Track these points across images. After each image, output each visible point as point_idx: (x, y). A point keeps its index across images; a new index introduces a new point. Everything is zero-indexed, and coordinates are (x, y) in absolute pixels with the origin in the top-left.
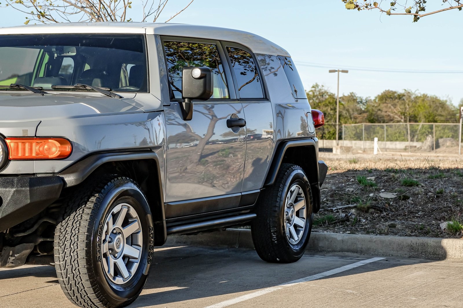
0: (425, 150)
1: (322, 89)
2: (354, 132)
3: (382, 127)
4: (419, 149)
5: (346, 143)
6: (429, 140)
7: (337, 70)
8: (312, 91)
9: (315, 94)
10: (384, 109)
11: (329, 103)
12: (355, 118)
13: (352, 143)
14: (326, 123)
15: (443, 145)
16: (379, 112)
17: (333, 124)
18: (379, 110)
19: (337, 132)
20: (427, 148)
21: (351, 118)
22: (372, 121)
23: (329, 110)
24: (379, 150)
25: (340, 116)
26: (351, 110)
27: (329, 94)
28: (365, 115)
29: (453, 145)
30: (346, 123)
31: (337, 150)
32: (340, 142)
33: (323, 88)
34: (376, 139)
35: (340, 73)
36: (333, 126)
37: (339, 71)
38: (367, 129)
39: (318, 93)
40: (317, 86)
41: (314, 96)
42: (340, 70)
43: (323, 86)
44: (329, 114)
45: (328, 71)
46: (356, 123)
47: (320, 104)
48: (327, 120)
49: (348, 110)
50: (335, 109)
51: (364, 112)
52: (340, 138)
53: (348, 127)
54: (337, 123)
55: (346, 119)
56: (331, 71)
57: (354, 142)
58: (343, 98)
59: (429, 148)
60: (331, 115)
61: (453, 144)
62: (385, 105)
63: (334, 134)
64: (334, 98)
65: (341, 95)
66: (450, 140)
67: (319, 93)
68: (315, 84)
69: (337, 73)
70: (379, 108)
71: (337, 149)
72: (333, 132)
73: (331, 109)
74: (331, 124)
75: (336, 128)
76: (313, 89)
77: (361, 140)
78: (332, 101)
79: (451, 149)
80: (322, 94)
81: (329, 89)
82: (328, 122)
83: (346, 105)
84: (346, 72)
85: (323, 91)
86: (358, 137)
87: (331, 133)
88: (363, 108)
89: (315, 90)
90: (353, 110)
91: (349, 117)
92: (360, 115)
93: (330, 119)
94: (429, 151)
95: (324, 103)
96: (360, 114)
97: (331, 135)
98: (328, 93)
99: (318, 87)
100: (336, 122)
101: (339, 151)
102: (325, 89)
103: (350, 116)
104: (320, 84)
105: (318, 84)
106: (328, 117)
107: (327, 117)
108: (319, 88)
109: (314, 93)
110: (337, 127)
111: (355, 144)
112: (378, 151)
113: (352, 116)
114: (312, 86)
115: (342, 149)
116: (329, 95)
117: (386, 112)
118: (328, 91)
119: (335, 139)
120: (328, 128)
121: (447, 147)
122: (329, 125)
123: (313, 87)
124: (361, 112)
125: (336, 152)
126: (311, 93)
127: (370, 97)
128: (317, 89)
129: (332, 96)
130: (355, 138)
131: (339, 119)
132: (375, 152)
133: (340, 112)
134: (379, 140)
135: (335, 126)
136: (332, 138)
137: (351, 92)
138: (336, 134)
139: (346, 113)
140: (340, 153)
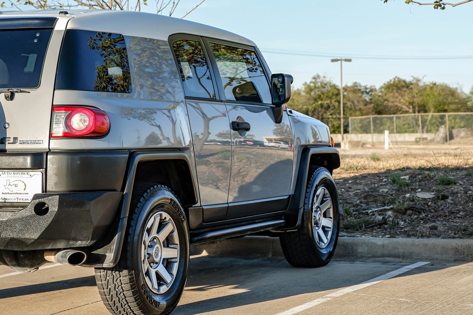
0: (438, 142)
1: (324, 80)
2: (360, 125)
3: (392, 119)
4: (432, 141)
5: (353, 137)
6: (443, 131)
7: (339, 58)
8: (312, 82)
9: (317, 85)
10: (391, 99)
11: (333, 94)
12: (360, 110)
13: (358, 137)
14: (330, 117)
15: (457, 136)
16: (386, 102)
17: (338, 117)
18: (386, 100)
19: (342, 126)
20: (440, 139)
21: (356, 110)
22: (380, 113)
23: (333, 102)
24: (391, 143)
25: (344, 108)
26: (356, 102)
27: (331, 85)
28: (371, 106)
29: (468, 136)
32: (345, 135)
34: (387, 132)
35: (343, 62)
36: (337, 119)
37: (341, 60)
38: (375, 120)
39: (319, 84)
40: (318, 76)
41: (315, 87)
42: (343, 58)
43: (324, 77)
44: (333, 106)
45: (330, 61)
46: (361, 115)
47: (322, 96)
48: (330, 113)
49: (353, 102)
50: (339, 102)
51: (369, 103)
52: (346, 131)
53: (354, 120)
54: (342, 116)
55: (351, 111)
56: (333, 61)
57: (360, 135)
58: (345, 89)
59: (442, 139)
60: (335, 107)
61: (468, 134)
62: (392, 94)
63: (339, 127)
64: (337, 89)
65: (344, 85)
66: (464, 131)
67: (321, 85)
68: (316, 75)
69: (339, 62)
70: (385, 98)
71: (345, 144)
72: (338, 125)
73: (335, 101)
75: (341, 122)
76: (314, 80)
77: (367, 133)
78: (336, 93)
79: (466, 140)
80: (324, 85)
83: (350, 97)
84: (350, 60)
85: (325, 82)
86: (365, 130)
87: (335, 126)
88: (367, 98)
89: (316, 81)
90: (358, 102)
91: (354, 109)
92: (365, 107)
93: (335, 112)
94: (443, 143)
95: (326, 95)
96: (365, 105)
97: (335, 129)
98: (330, 83)
99: (320, 78)
100: (340, 114)
101: (347, 146)
102: (327, 80)
103: (355, 107)
104: (322, 75)
105: (320, 75)
106: (332, 109)
107: (330, 110)
109: (315, 84)
110: (342, 120)
111: (362, 137)
112: (389, 144)
113: (357, 108)
114: (312, 77)
115: (351, 144)
117: (393, 102)
119: (340, 132)
120: (332, 122)
121: (462, 138)
122: (333, 118)
123: (314, 78)
124: (366, 103)
125: (345, 147)
126: (312, 85)
127: (374, 86)
128: (319, 80)
129: (334, 87)
130: (361, 132)
131: (344, 111)
132: (386, 146)
133: (344, 104)
134: (390, 133)
135: (339, 119)
136: (337, 132)
138: (340, 127)
139: (351, 105)
140: (349, 147)
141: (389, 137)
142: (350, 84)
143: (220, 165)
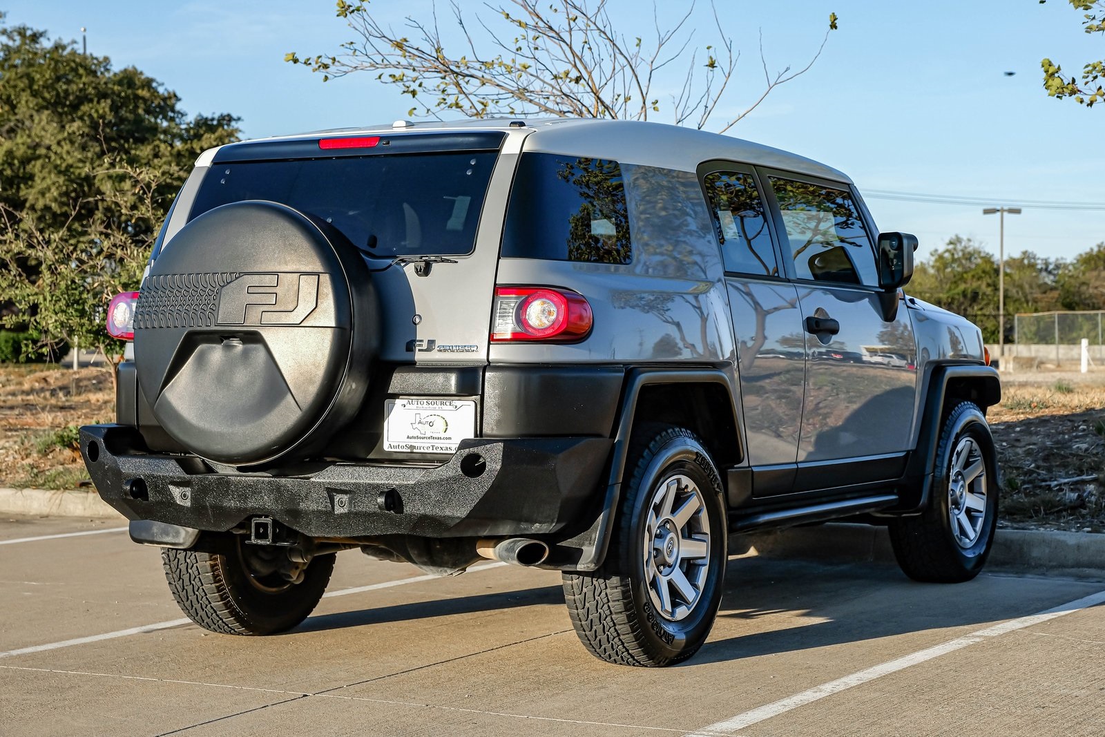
1: (969, 246)
2: (1034, 329)
3: (1093, 318)
5: (1021, 349)
7: (999, 208)
8: (947, 251)
9: (956, 256)
10: (1093, 283)
11: (984, 272)
12: (1035, 301)
13: (1030, 350)
14: (979, 313)
16: (1084, 288)
17: (993, 313)
18: (1084, 283)
19: (1001, 330)
21: (1027, 302)
22: (1070, 306)
23: (984, 287)
24: (1091, 362)
25: (1005, 297)
26: (1027, 286)
27: (982, 255)
28: (1055, 294)
30: (1017, 310)
31: (1008, 365)
32: (1007, 347)
33: (971, 244)
34: (1085, 342)
35: (1005, 214)
36: (991, 318)
37: (1002, 211)
38: (1062, 319)
39: (960, 254)
40: (959, 240)
41: (954, 260)
42: (1006, 208)
43: (969, 240)
44: (984, 294)
45: (981, 212)
46: (1036, 310)
47: (965, 276)
48: (980, 307)
49: (1021, 287)
50: (996, 289)
51: (1053, 289)
52: (1008, 340)
53: (1024, 319)
54: (1002, 312)
55: (1017, 304)
56: (987, 212)
57: (1034, 347)
58: (1011, 263)
60: (988, 296)
62: (1095, 273)
63: (995, 332)
64: (993, 263)
65: (1005, 258)
67: (964, 255)
68: (954, 237)
69: (999, 214)
70: (1082, 278)
71: (1007, 362)
72: (993, 329)
73: (988, 285)
74: (988, 313)
75: (999, 322)
76: (951, 247)
77: (1047, 343)
78: (991, 270)
80: (969, 256)
81: (983, 245)
82: (981, 309)
83: (1016, 277)
84: (1018, 211)
85: (970, 249)
86: (1043, 337)
87: (989, 330)
88: (1049, 280)
89: (955, 249)
90: (1031, 287)
91: (1023, 299)
92: (1044, 295)
93: (988, 304)
95: (972, 273)
96: (1045, 293)
97: (988, 335)
98: (980, 252)
99: (961, 243)
100: (998, 308)
101: (1011, 366)
102: (974, 245)
103: (1025, 297)
104: (964, 237)
105: (961, 236)
106: (983, 299)
107: (979, 301)
108: (963, 244)
109: (953, 255)
110: (1001, 320)
111: (1038, 351)
112: (1089, 364)
113: (1029, 297)
114: (947, 241)
115: (1018, 363)
116: (982, 258)
117: (1096, 288)
118: (982, 250)
119: (996, 341)
120: (982, 321)
122: (985, 315)
123: (951, 243)
124: (1045, 289)
125: (1006, 368)
126: (947, 255)
127: (1062, 258)
128: (959, 247)
129: (988, 259)
130: (1036, 341)
131: (1005, 304)
132: (1084, 368)
133: (1006, 291)
134: (1090, 344)
135: (996, 317)
136: (991, 341)
137: (1024, 250)
138: (999, 332)
139: (1017, 292)
140: (1014, 369)
141: (1088, 351)
142: (1017, 255)
143: (782, 395)
